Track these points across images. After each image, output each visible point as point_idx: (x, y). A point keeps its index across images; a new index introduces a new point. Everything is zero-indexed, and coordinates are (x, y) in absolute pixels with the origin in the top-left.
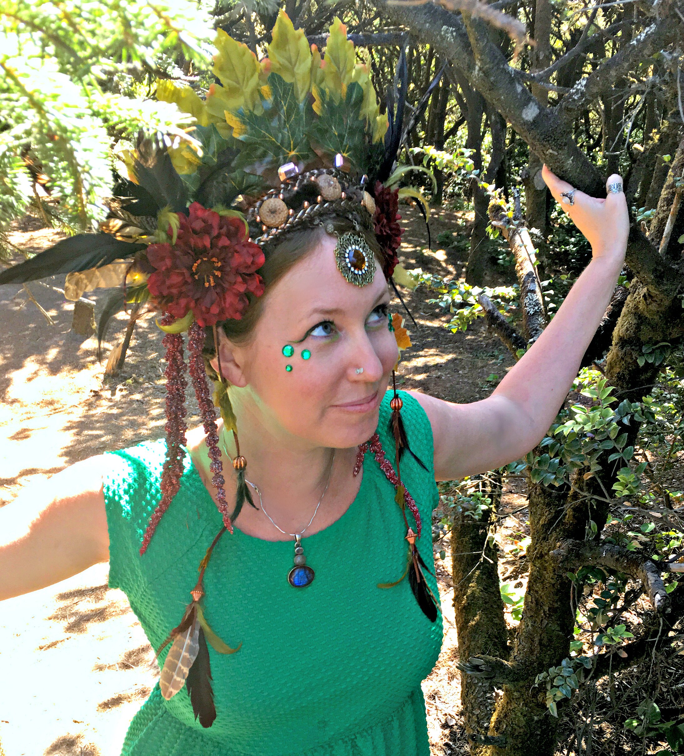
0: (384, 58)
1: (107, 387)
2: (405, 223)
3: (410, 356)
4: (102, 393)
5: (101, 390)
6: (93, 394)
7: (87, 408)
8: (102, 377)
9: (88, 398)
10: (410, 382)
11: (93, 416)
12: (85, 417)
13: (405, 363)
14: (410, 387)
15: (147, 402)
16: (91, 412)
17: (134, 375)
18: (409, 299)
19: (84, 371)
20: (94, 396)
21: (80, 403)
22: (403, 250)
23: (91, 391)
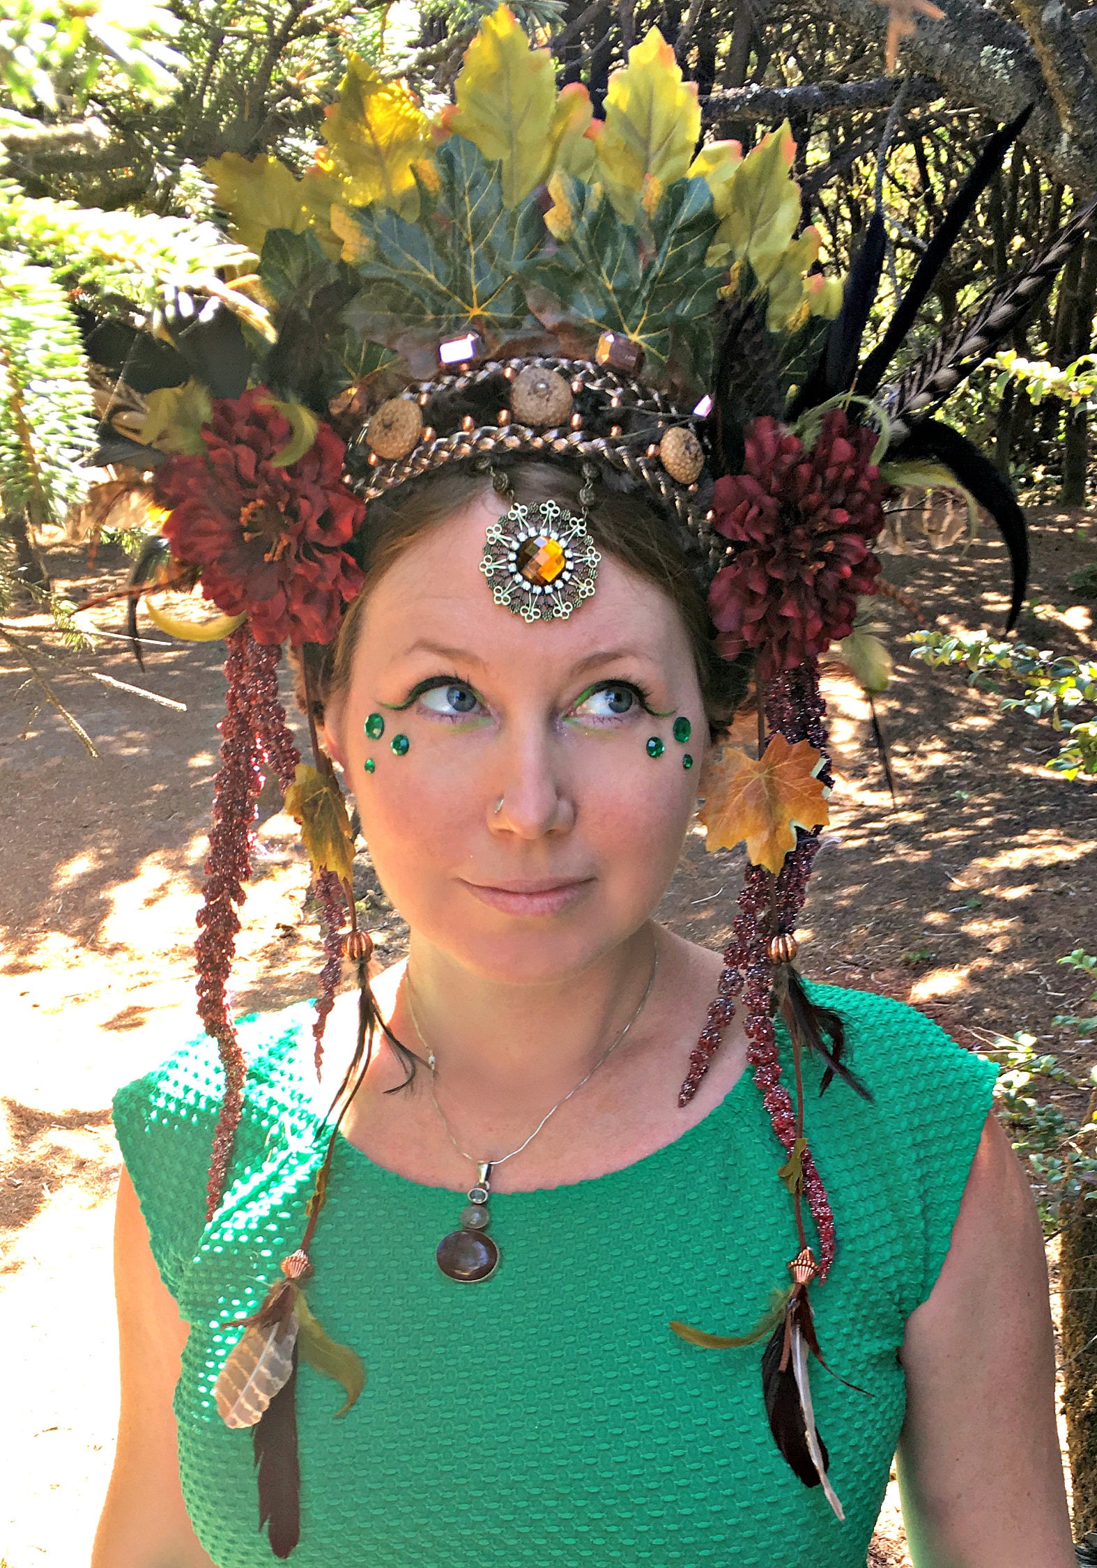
0: (953, 183)
1: (312, 917)
2: (995, 549)
3: (994, 846)
4: (299, 931)
5: (299, 924)
6: (281, 932)
7: (267, 962)
8: (302, 896)
9: (272, 941)
10: (992, 904)
11: (279, 979)
12: (261, 981)
13: (981, 862)
14: (992, 915)
15: (396, 950)
16: (275, 973)
17: (370, 892)
18: (998, 717)
19: (264, 883)
20: (283, 937)
21: (254, 953)
22: (988, 607)
23: (278, 927)
